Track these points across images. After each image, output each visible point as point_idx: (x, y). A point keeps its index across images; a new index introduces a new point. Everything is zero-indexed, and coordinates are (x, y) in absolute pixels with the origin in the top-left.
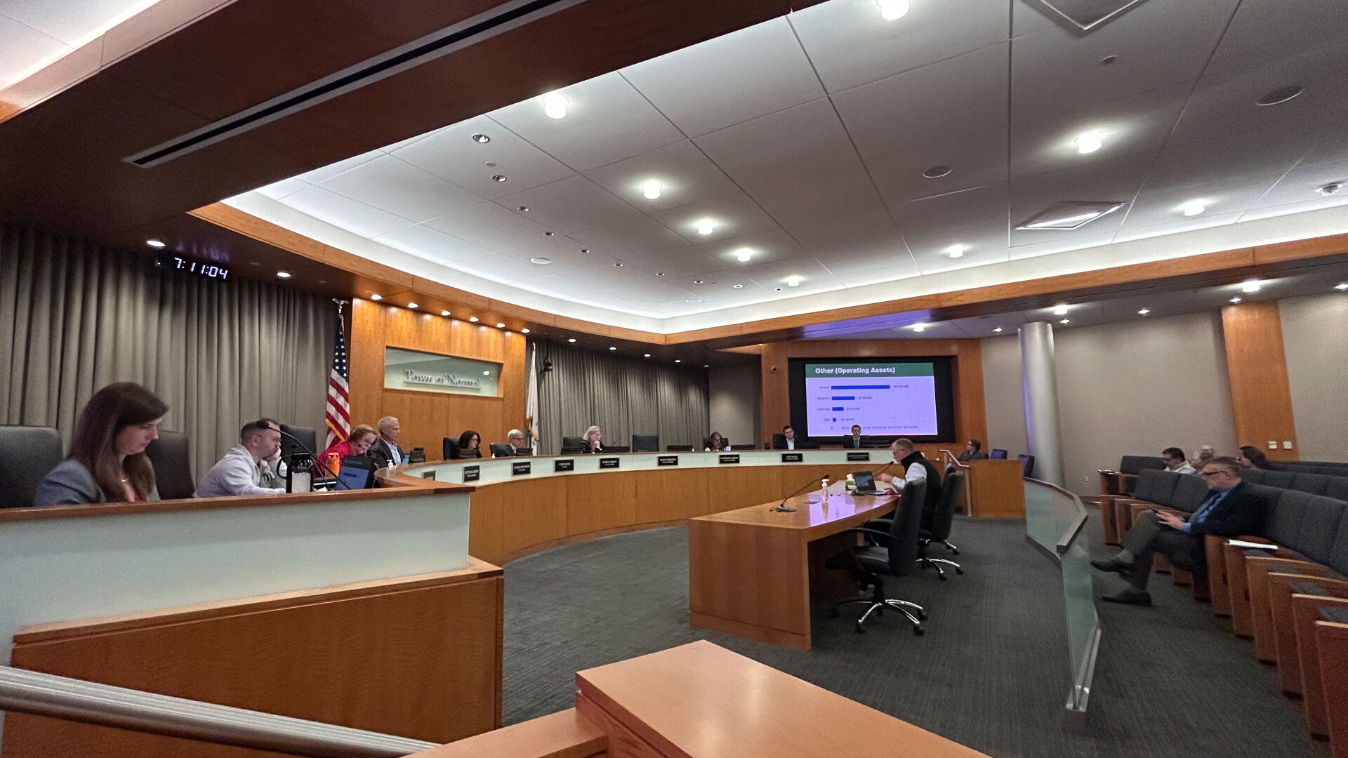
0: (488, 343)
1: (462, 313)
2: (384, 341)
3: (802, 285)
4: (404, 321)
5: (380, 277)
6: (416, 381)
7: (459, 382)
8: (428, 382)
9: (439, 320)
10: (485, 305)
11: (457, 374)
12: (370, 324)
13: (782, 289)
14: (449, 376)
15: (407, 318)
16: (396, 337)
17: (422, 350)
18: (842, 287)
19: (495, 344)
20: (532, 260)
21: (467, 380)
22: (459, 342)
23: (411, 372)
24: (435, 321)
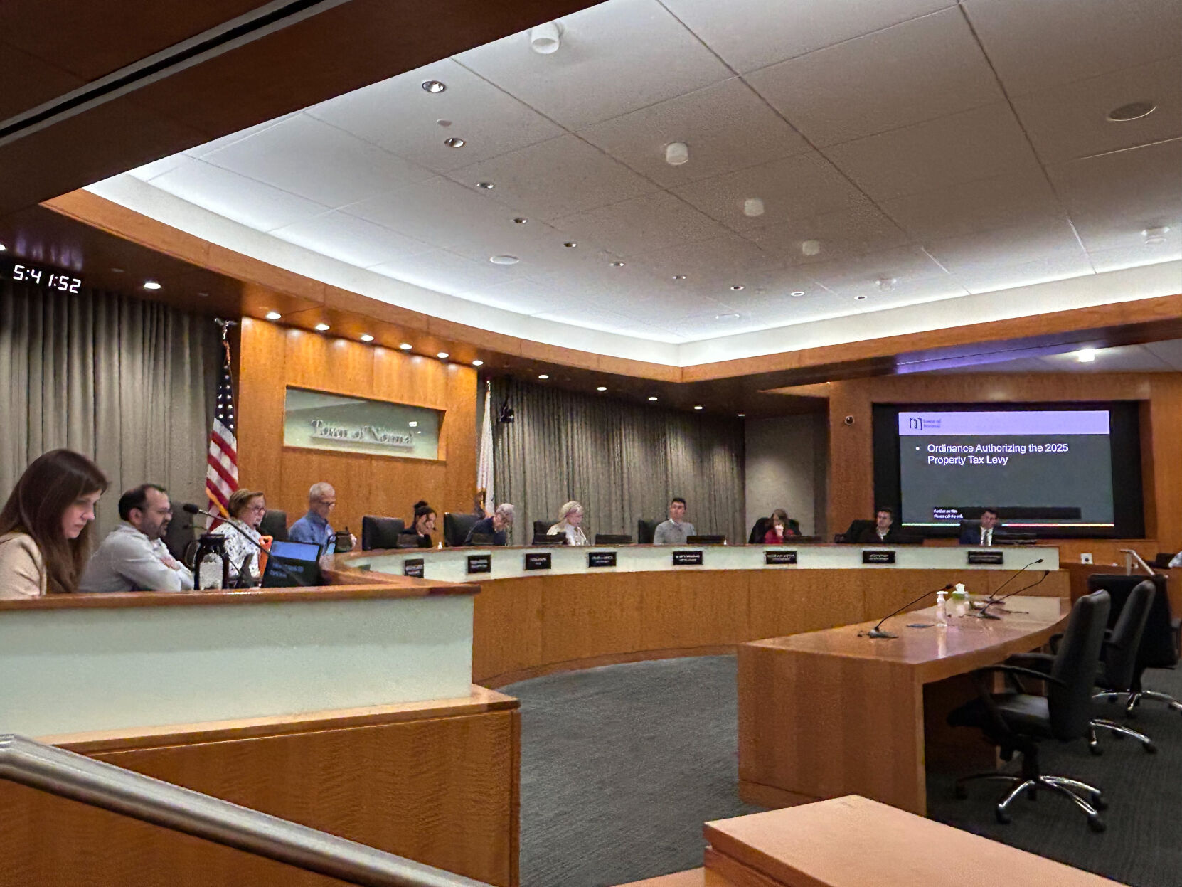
0: (424, 381)
1: (388, 338)
2: (282, 378)
4: (310, 350)
6: (326, 436)
7: (385, 437)
8: (343, 438)
9: (357, 348)
10: (422, 325)
11: (383, 426)
12: (265, 354)
14: (370, 429)
15: (314, 346)
16: (299, 373)
17: (331, 390)
18: (964, 293)
19: (434, 382)
20: (491, 260)
21: (395, 436)
22: (384, 379)
23: (319, 422)
24: (351, 348)
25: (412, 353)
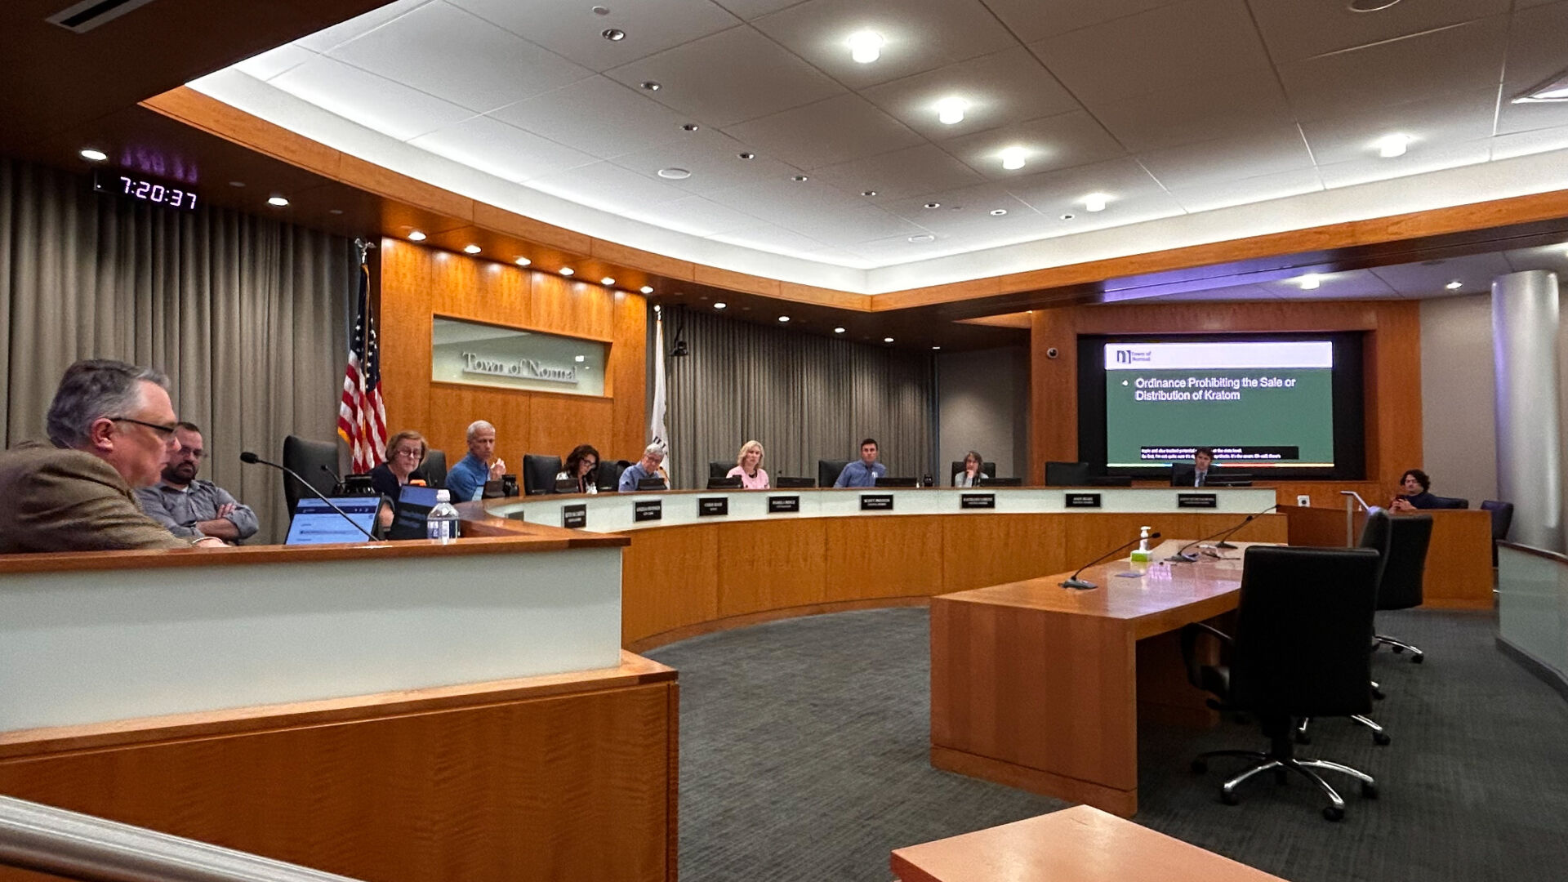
0: (588, 309)
1: (547, 262)
2: (429, 308)
3: (1110, 209)
4: (460, 276)
5: (424, 204)
6: (480, 371)
7: (545, 372)
8: (498, 373)
9: (513, 273)
10: (584, 248)
11: (542, 360)
12: (409, 279)
13: (1073, 216)
14: (529, 363)
15: (463, 270)
16: (448, 301)
17: (488, 321)
18: (1181, 212)
19: (600, 311)
20: (660, 173)
21: (557, 370)
22: (543, 307)
23: (473, 357)
24: (505, 272)
25: (573, 279)
